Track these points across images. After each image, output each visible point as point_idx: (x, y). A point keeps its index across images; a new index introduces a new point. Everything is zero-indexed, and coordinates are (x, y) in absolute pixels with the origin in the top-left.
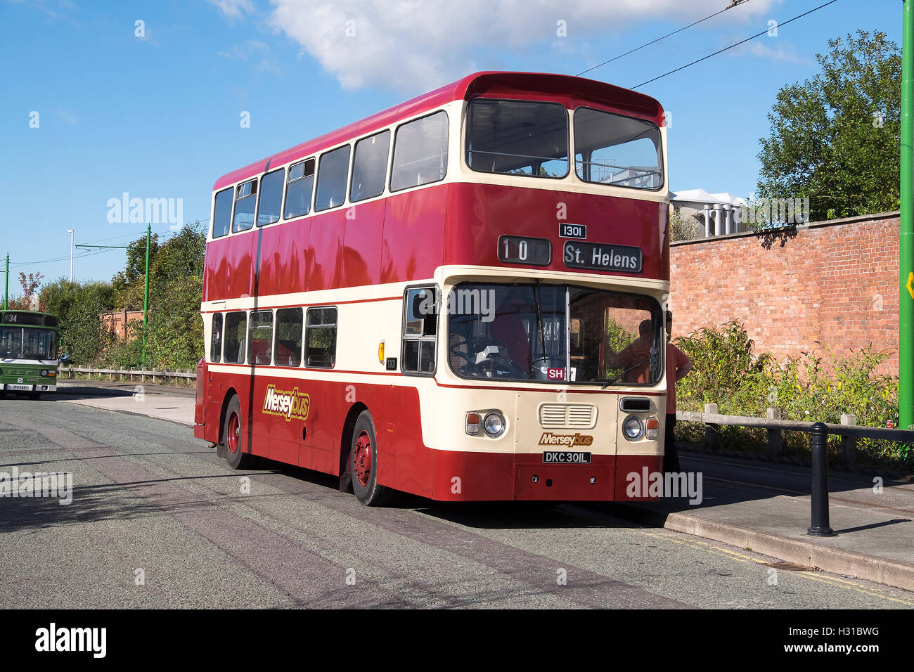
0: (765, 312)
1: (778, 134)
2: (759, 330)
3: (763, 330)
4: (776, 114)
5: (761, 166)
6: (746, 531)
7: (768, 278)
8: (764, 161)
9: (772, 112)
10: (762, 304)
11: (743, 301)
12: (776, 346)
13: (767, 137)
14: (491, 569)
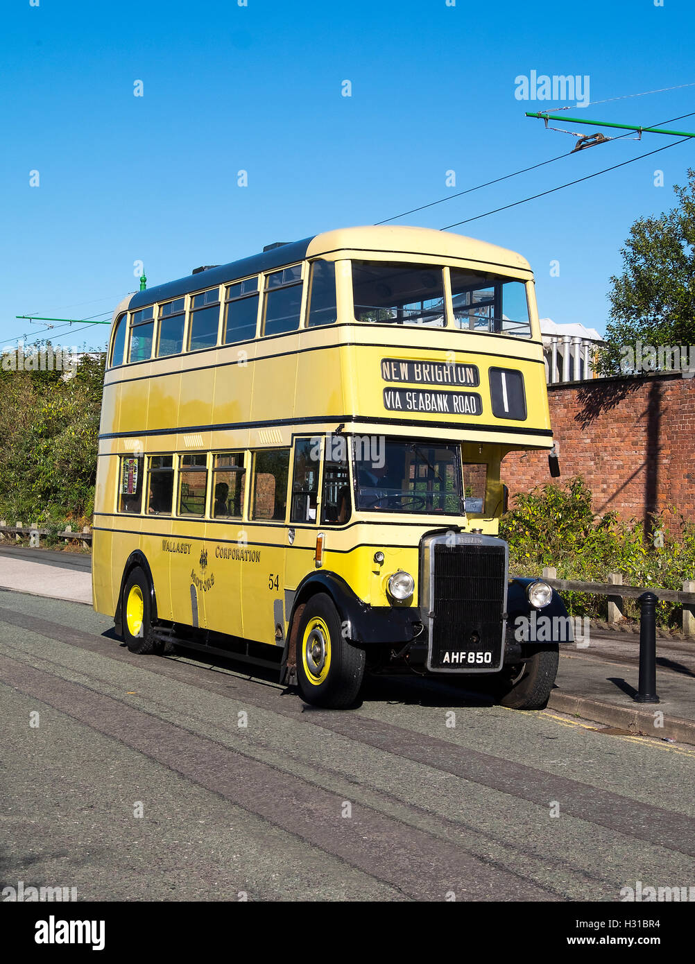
0: (612, 466)
1: (630, 273)
2: (605, 486)
3: (608, 487)
4: (629, 250)
5: (611, 305)
6: (575, 698)
7: (616, 430)
8: (615, 300)
9: (625, 247)
10: (609, 458)
11: (588, 454)
12: (623, 504)
13: (619, 276)
14: (329, 731)
